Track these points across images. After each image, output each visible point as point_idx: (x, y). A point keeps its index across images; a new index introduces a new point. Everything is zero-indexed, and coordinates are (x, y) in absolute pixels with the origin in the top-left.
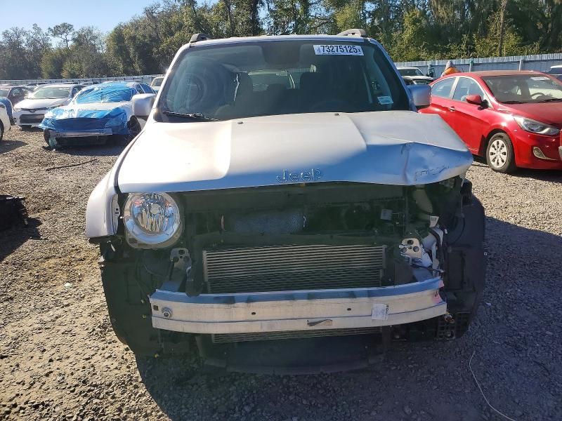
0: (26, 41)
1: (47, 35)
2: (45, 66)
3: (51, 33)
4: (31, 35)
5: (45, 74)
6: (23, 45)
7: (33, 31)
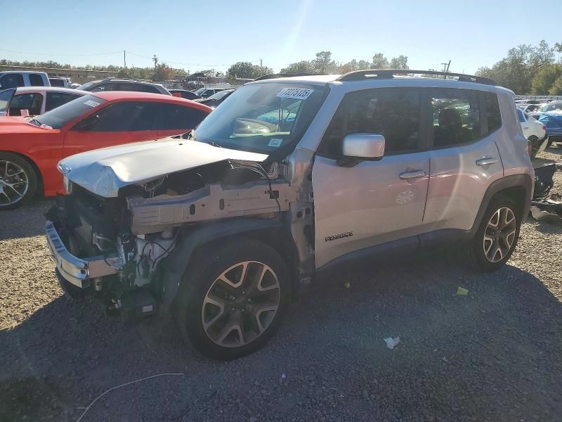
0: (529, 58)
1: (552, 50)
2: (536, 82)
3: (557, 48)
4: (536, 51)
5: (534, 90)
6: (525, 62)
7: (539, 47)
